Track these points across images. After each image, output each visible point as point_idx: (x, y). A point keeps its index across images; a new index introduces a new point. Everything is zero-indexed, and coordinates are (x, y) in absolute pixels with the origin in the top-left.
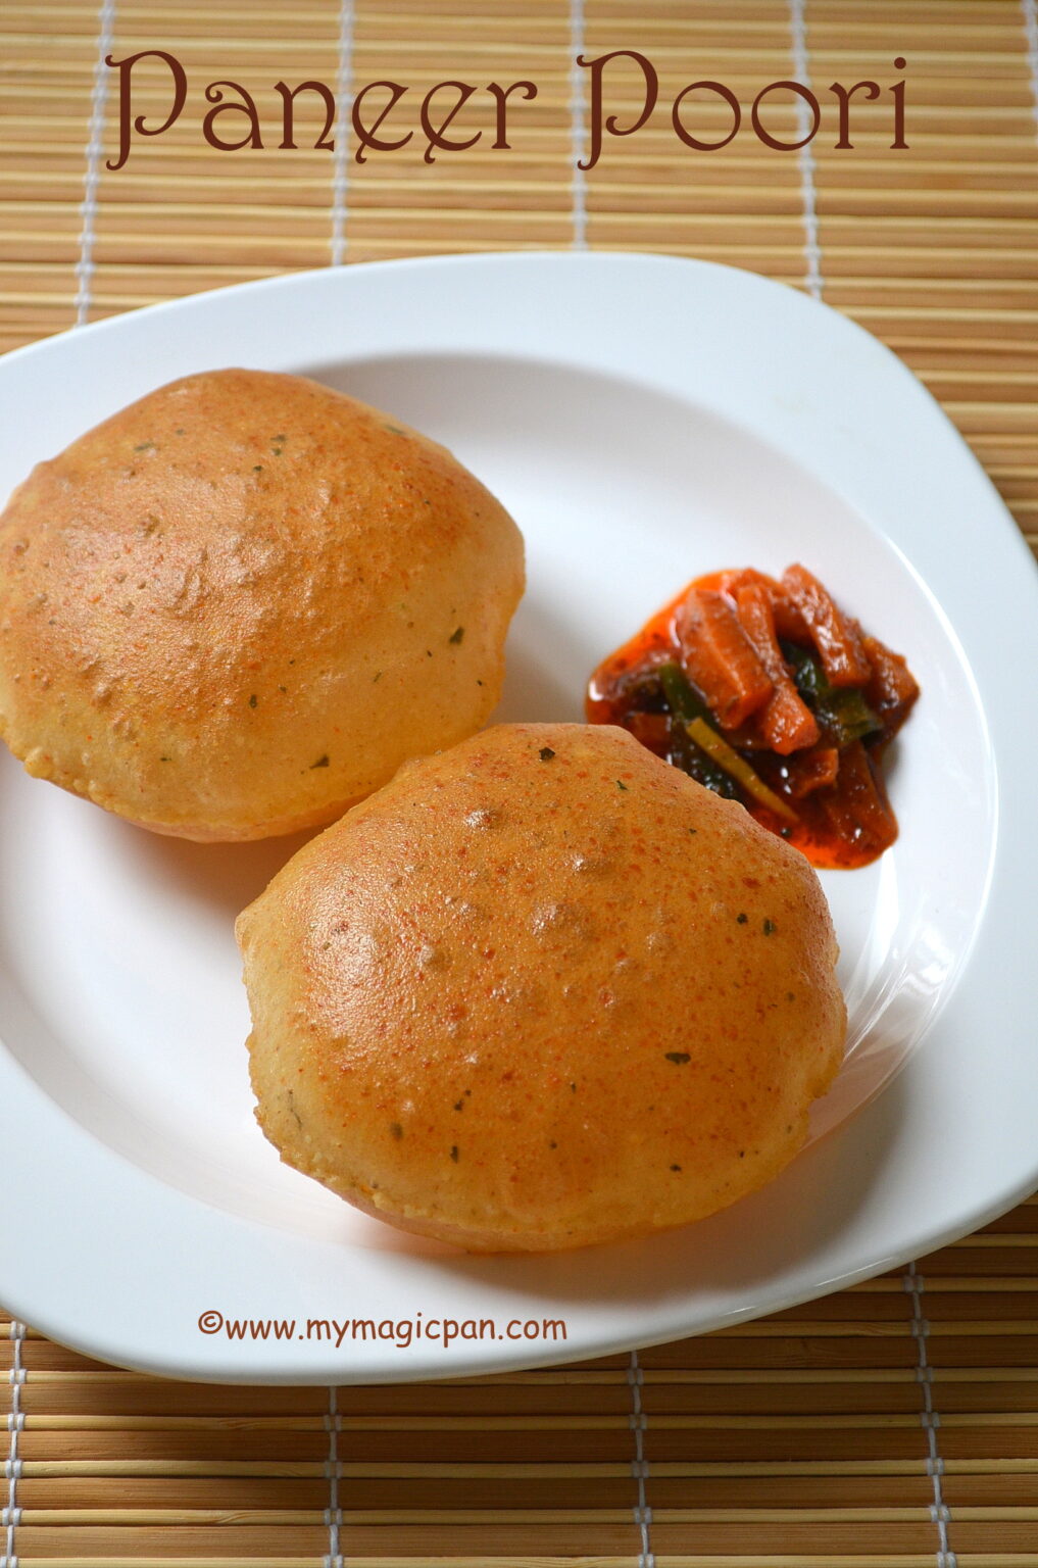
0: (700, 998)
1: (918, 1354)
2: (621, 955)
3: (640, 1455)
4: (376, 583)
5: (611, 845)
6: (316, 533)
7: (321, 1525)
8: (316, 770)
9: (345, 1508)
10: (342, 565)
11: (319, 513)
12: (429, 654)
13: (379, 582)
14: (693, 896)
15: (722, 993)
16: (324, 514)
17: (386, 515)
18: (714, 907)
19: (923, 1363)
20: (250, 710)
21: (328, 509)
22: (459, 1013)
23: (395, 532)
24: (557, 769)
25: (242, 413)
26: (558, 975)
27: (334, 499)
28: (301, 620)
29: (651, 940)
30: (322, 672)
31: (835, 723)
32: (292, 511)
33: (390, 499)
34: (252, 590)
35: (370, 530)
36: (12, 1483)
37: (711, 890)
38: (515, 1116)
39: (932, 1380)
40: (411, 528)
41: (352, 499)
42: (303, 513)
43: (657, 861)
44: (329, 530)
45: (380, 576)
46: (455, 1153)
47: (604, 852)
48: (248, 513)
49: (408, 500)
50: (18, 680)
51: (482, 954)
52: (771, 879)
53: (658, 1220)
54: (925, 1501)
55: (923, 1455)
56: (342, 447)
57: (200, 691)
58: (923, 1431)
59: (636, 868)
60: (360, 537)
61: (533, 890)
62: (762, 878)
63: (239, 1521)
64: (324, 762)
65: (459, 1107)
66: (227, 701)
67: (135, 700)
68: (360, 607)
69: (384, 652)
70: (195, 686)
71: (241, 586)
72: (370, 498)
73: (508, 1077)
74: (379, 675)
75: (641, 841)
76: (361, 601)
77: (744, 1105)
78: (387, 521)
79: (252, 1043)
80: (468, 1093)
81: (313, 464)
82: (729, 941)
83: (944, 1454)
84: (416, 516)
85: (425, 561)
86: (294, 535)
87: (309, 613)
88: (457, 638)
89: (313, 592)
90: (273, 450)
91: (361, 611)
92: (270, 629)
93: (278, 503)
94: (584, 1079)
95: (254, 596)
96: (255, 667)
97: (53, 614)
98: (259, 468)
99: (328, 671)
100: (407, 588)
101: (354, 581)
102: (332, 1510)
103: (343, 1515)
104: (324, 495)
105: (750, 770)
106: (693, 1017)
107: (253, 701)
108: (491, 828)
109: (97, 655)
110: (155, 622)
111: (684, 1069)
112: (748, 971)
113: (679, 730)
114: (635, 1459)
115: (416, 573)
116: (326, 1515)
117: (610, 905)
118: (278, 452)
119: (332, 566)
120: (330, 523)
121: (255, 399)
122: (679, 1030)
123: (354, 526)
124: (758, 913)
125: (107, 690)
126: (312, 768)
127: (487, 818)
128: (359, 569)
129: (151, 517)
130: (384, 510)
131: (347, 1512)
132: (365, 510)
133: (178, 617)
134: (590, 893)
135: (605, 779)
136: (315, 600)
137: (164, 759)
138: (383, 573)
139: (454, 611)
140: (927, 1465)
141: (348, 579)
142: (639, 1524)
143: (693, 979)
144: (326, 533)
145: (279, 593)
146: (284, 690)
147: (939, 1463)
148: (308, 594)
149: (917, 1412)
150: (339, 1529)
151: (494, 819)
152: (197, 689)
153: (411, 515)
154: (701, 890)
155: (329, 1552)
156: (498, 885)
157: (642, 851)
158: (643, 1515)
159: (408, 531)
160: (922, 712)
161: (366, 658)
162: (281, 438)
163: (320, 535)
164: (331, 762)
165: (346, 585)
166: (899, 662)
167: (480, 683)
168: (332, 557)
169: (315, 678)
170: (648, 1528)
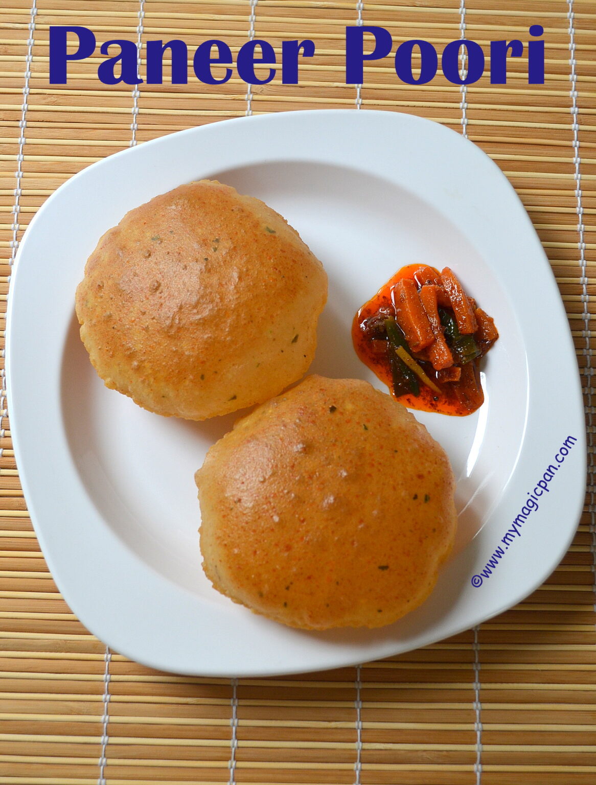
0: (395, 540)
1: (474, 639)
2: (361, 521)
3: (358, 679)
4: (258, 322)
5: (359, 463)
6: (231, 298)
7: (229, 705)
8: (231, 401)
9: (239, 698)
10: (243, 315)
11: (233, 287)
12: (282, 351)
13: (260, 322)
14: (394, 488)
15: (405, 536)
16: (235, 287)
17: (264, 287)
18: (403, 494)
19: (476, 642)
20: (201, 381)
21: (237, 284)
22: (288, 548)
23: (268, 296)
24: (337, 417)
25: (200, 223)
26: (333, 532)
27: (240, 278)
28: (224, 342)
29: (375, 512)
30: (233, 365)
31: (461, 354)
32: (221, 285)
33: (266, 277)
34: (202, 326)
35: (257, 295)
36: (106, 684)
37: (402, 484)
38: (312, 594)
39: (479, 649)
40: (275, 292)
41: (248, 279)
42: (225, 286)
43: (379, 470)
44: (237, 296)
45: (261, 319)
46: (285, 604)
47: (356, 468)
48: (201, 285)
49: (274, 277)
50: (100, 349)
51: (300, 520)
52: (429, 472)
53: (371, 627)
54: (471, 701)
55: (472, 681)
56: (245, 246)
57: (179, 372)
58: (473, 671)
59: (370, 475)
60: (252, 300)
61: (324, 488)
62: (425, 473)
63: (198, 703)
64: (235, 398)
65: (287, 588)
66: (191, 377)
67: (150, 371)
68: (251, 335)
69: (262, 353)
70: (177, 369)
71: (197, 324)
72: (257, 277)
73: (309, 578)
74: (259, 364)
75: (373, 460)
76: (251, 332)
77: (411, 583)
78: (264, 290)
79: (201, 530)
80: (291, 583)
81: (231, 258)
82: (409, 510)
83: (481, 682)
84: (278, 286)
85: (282, 308)
86: (222, 299)
87: (228, 339)
88: (295, 340)
89: (229, 329)
90: (213, 248)
91: (252, 337)
92: (210, 346)
93: (214, 280)
94: (342, 579)
95: (203, 329)
96: (203, 362)
97: (114, 324)
98: (206, 259)
99: (236, 364)
100: (273, 323)
101: (249, 322)
102: (234, 700)
103: (238, 702)
104: (235, 275)
105: (422, 370)
106: (391, 549)
107: (202, 377)
108: (306, 453)
109: (133, 349)
110: (158, 338)
111: (386, 572)
112: (416, 523)
113: (392, 351)
114: (357, 680)
115: (277, 315)
116: (231, 702)
117: (357, 496)
118: (215, 249)
119: (238, 315)
120: (238, 293)
121: (207, 214)
122: (385, 555)
123: (249, 294)
124: (422, 493)
125: (138, 365)
126: (229, 400)
127: (304, 449)
128: (251, 316)
129: (157, 282)
130: (263, 284)
131: (239, 700)
132: (254, 285)
133: (169, 336)
134: (349, 490)
135: (358, 423)
136: (230, 333)
137: (163, 397)
138: (262, 318)
139: (294, 329)
140: (473, 686)
141: (245, 322)
142: (357, 709)
143: (392, 531)
144: (236, 299)
145: (214, 328)
146: (216, 372)
147: (479, 685)
148: (227, 330)
149: (471, 663)
150: (237, 708)
151: (308, 449)
152: (177, 371)
153: (276, 285)
154: (398, 484)
155: (232, 718)
156: (308, 485)
157: (373, 465)
158: (358, 705)
159: (274, 294)
160: (499, 346)
161: (253, 357)
162: (217, 241)
163: (233, 299)
164: (237, 398)
165: (245, 324)
166: (491, 321)
167: (305, 356)
168: (238, 311)
169: (230, 367)
170: (360, 710)
